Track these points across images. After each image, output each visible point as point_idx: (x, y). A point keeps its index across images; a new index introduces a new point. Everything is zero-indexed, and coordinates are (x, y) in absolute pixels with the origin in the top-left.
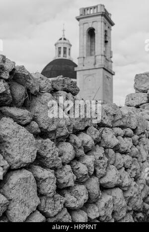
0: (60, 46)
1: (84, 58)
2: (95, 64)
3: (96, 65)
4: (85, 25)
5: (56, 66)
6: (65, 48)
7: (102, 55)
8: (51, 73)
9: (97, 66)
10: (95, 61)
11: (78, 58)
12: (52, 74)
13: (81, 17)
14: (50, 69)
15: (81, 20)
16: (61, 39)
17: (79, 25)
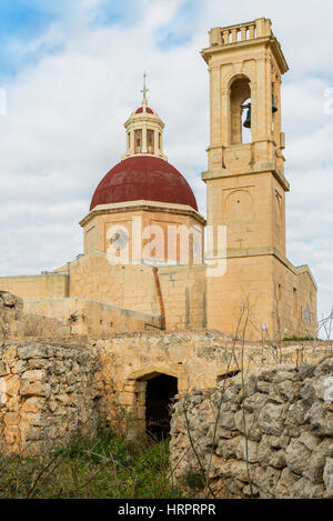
0: (138, 125)
1: (223, 148)
2: (252, 163)
3: (255, 166)
4: (225, 69)
5: (134, 172)
6: (150, 132)
7: (269, 141)
8: (124, 190)
9: (257, 167)
10: (253, 154)
11: (208, 150)
12: (127, 192)
13: (216, 49)
14: (120, 180)
15: (214, 58)
16: (140, 111)
17: (210, 71)
